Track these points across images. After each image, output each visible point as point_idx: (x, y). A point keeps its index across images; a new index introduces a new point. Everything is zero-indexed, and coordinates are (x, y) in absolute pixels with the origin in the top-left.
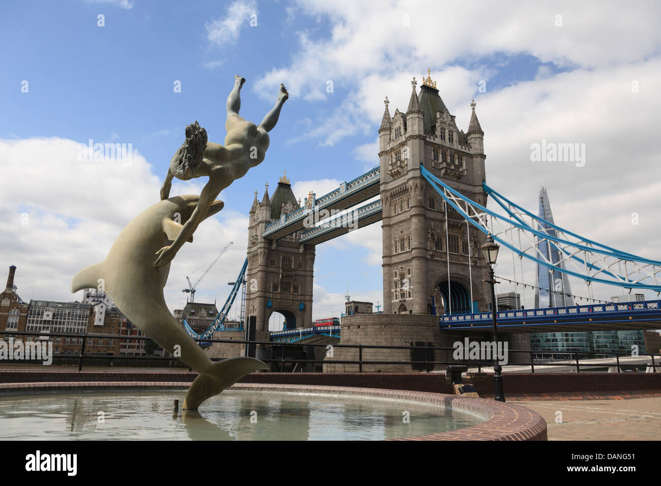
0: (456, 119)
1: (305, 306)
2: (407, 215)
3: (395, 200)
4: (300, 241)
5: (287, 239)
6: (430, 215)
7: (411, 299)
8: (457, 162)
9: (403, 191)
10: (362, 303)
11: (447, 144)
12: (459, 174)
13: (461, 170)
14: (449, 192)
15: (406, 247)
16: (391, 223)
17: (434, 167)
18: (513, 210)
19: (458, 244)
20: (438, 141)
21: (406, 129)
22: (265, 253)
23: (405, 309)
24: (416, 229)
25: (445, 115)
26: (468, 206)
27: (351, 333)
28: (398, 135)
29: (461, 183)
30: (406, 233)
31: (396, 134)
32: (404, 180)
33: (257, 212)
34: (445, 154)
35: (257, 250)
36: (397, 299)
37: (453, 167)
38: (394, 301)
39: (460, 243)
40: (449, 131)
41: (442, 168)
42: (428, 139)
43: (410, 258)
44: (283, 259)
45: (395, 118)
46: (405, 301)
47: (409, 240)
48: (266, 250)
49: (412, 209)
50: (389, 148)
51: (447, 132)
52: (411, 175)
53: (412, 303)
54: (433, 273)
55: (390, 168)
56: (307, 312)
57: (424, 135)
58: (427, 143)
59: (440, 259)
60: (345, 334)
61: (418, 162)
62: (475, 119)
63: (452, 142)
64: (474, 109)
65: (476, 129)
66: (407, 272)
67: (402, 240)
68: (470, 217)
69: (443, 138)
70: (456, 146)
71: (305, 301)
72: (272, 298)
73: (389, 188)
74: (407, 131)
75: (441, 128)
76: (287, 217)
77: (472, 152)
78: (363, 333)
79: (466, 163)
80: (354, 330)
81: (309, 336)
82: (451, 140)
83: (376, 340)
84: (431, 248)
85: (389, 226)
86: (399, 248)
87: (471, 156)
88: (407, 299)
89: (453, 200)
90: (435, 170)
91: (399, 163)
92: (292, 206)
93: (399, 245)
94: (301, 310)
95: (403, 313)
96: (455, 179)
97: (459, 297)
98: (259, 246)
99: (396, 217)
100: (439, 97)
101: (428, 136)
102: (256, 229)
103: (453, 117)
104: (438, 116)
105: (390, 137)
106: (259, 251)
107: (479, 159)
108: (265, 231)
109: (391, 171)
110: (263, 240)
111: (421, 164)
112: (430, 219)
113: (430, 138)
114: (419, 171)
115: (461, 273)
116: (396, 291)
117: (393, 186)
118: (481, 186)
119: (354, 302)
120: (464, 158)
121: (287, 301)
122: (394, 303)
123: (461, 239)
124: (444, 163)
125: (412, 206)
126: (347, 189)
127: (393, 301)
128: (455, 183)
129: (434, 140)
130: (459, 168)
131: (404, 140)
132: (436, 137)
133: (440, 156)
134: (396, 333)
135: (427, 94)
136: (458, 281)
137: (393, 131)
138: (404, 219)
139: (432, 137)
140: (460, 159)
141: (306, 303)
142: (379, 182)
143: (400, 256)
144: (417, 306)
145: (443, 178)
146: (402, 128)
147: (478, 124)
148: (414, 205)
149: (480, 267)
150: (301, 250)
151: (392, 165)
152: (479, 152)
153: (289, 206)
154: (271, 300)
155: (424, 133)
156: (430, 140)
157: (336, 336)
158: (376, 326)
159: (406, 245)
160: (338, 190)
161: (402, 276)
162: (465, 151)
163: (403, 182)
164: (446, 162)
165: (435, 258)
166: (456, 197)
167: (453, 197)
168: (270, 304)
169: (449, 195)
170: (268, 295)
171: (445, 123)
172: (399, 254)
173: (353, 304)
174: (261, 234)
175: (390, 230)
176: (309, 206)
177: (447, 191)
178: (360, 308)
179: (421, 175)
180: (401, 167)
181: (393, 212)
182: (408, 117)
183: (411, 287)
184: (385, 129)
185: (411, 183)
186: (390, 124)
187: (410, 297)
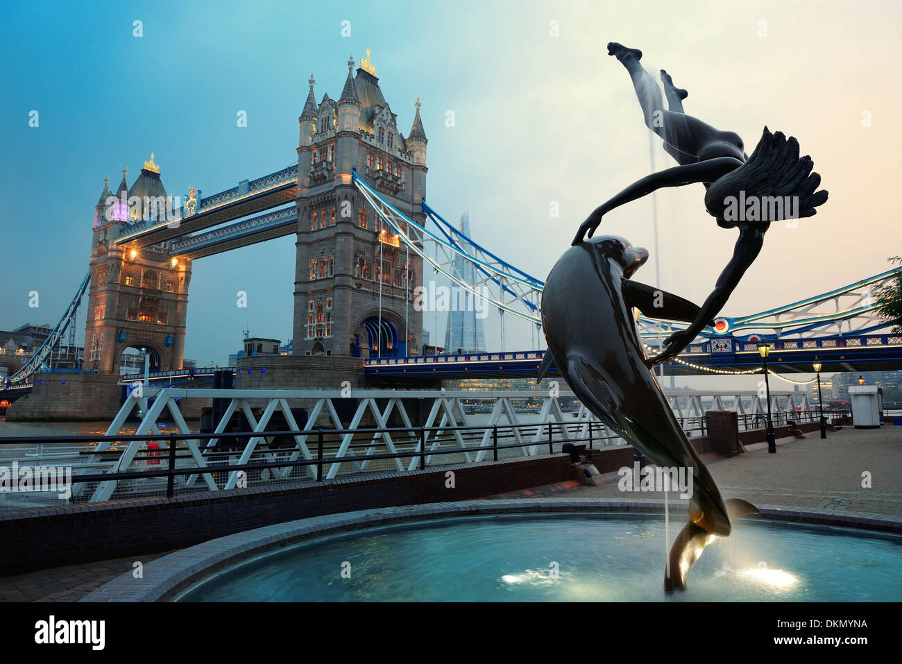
0: (397, 118)
1: (175, 341)
2: (332, 233)
3: (315, 211)
4: (171, 253)
5: (152, 248)
6: (360, 235)
7: (330, 337)
8: (395, 173)
9: (328, 201)
10: (266, 340)
11: (386, 148)
12: (397, 188)
13: (399, 182)
14: (387, 209)
15: (327, 273)
16: (309, 240)
17: (368, 176)
18: (454, 237)
19: (389, 273)
20: (375, 143)
21: (336, 122)
22: (117, 266)
23: (321, 350)
24: (341, 251)
25: (384, 111)
26: (410, 228)
27: (252, 379)
28: (326, 127)
29: (397, 198)
30: (327, 255)
31: (322, 126)
32: (329, 186)
34: (383, 160)
35: (105, 262)
37: (390, 178)
38: (309, 338)
39: (392, 272)
40: (389, 132)
41: (378, 178)
42: (362, 139)
43: (332, 287)
44: (144, 275)
45: (323, 105)
46: (321, 339)
47: (332, 263)
48: (121, 262)
49: (339, 226)
50: (311, 143)
51: (386, 133)
52: (339, 182)
53: (330, 342)
54: (358, 306)
55: (313, 169)
56: (178, 348)
57: (359, 133)
58: (362, 144)
59: (367, 289)
60: (242, 379)
61: (349, 166)
62: (418, 122)
63: (392, 147)
64: (418, 110)
65: (419, 135)
67: (322, 264)
68: (412, 242)
69: (381, 140)
70: (396, 152)
71: (175, 334)
72: (127, 329)
73: (309, 195)
74: (338, 125)
75: (380, 128)
77: (413, 161)
78: (268, 379)
79: (405, 175)
80: (257, 375)
81: (182, 381)
84: (358, 275)
85: (307, 244)
86: (317, 272)
87: (411, 167)
88: (325, 337)
91: (324, 164)
93: (317, 268)
94: (169, 346)
95: (317, 354)
96: (391, 193)
98: (108, 256)
99: (316, 234)
100: (378, 86)
101: (364, 135)
102: (104, 233)
103: (394, 116)
104: (377, 112)
106: (108, 264)
107: (420, 172)
109: (313, 173)
111: (353, 169)
113: (366, 138)
114: (350, 178)
115: (391, 308)
116: (310, 326)
117: (314, 194)
118: (420, 205)
120: (404, 168)
121: (148, 333)
122: (307, 341)
123: (393, 267)
125: (339, 221)
126: (249, 190)
127: (305, 339)
128: (391, 198)
129: (371, 140)
130: (397, 180)
131: (333, 135)
133: (377, 162)
134: (312, 379)
135: (363, 82)
136: (386, 317)
137: (319, 122)
138: (326, 236)
139: (368, 137)
140: (399, 169)
141: (177, 336)
142: (296, 185)
143: (318, 283)
144: (338, 346)
145: (378, 190)
146: (331, 120)
147: (423, 129)
150: (173, 266)
151: (315, 165)
152: (421, 163)
154: (125, 331)
155: (359, 131)
156: (366, 141)
158: (287, 371)
159: (327, 270)
160: (235, 190)
161: (320, 309)
162: (405, 160)
163: (329, 189)
164: (382, 170)
165: (363, 288)
166: (394, 214)
167: (392, 216)
168: (123, 337)
169: (387, 213)
170: (121, 324)
171: (384, 122)
172: (316, 280)
173: (255, 341)
174: (114, 239)
175: (308, 249)
176: (190, 207)
177: (384, 208)
178: (266, 347)
179: (353, 183)
180: (327, 170)
181: (311, 227)
182: (342, 107)
183: (331, 322)
184: (308, 117)
185: (339, 191)
186: (315, 112)
187: (328, 334)
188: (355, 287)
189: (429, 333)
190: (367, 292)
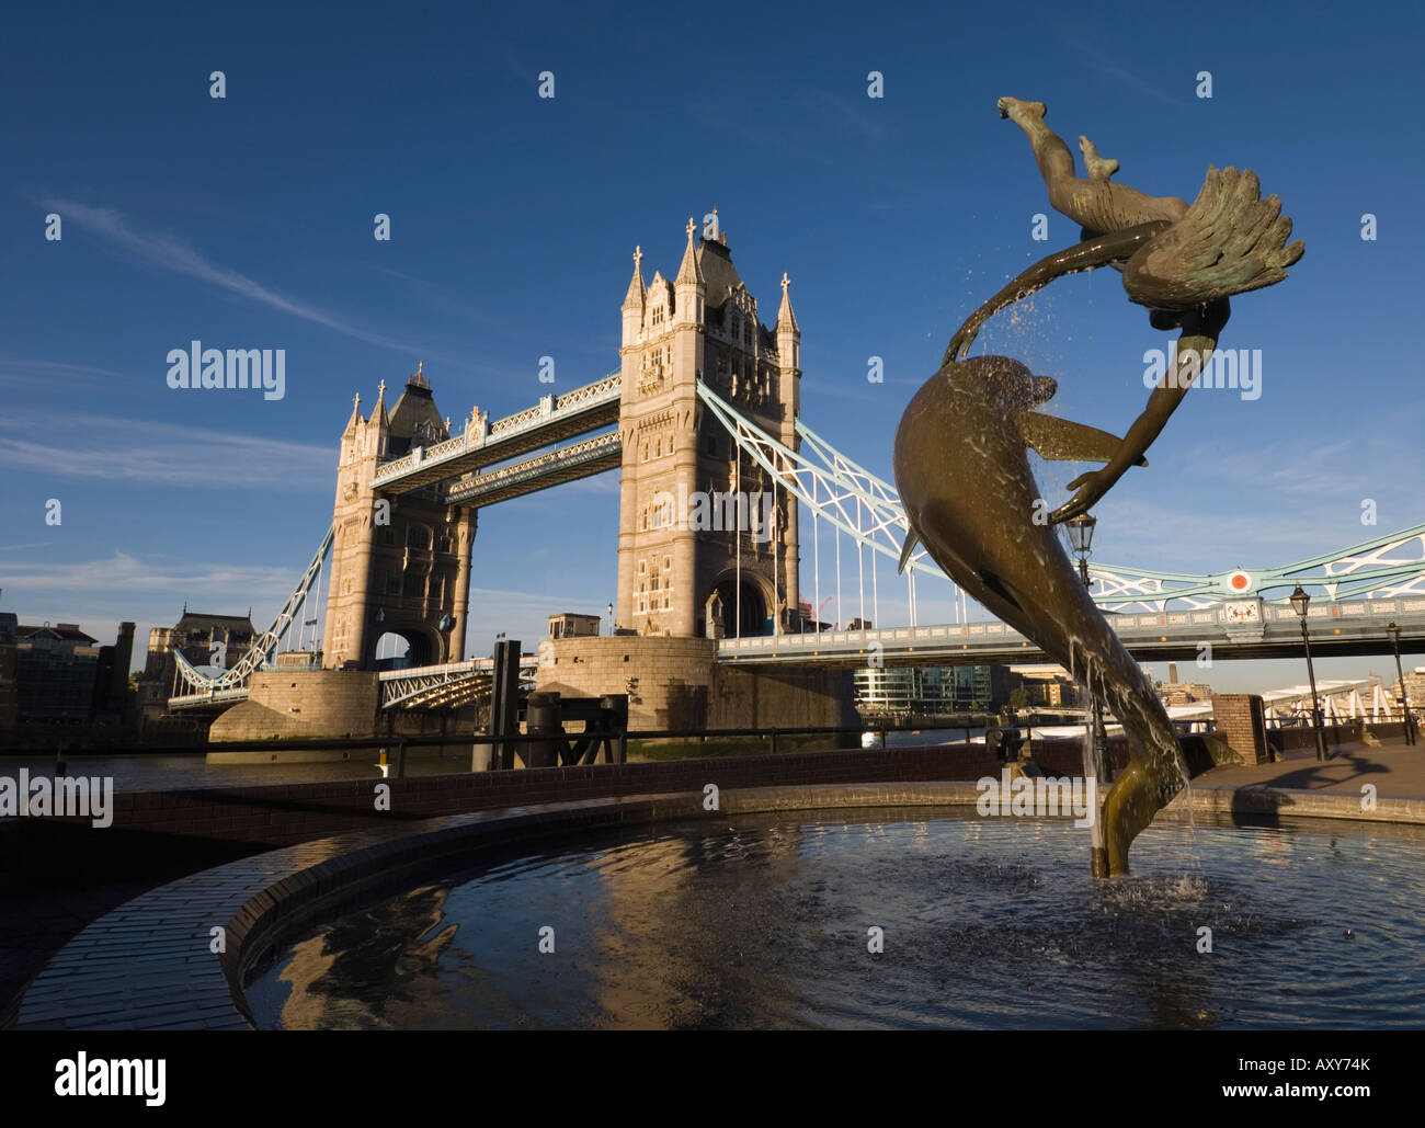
1: (452, 622)
2: (670, 463)
3: (645, 434)
4: (447, 500)
5: (420, 494)
6: (709, 465)
7: (668, 611)
8: (755, 379)
9: (664, 420)
10: (580, 616)
11: (742, 346)
12: (757, 400)
13: (760, 393)
14: (745, 429)
16: (638, 476)
17: (717, 384)
20: (727, 338)
21: (673, 311)
22: (374, 519)
23: (657, 630)
25: (739, 296)
26: (777, 454)
27: (560, 672)
28: (659, 319)
31: (653, 317)
32: (666, 400)
33: (358, 438)
34: (736, 363)
35: (356, 512)
36: (642, 609)
37: (748, 387)
38: (637, 613)
40: (744, 324)
41: (731, 387)
42: (710, 334)
43: (672, 539)
44: (411, 531)
45: (654, 289)
46: (657, 614)
49: (680, 454)
50: (639, 342)
51: (740, 324)
52: (679, 393)
53: (670, 618)
54: (708, 567)
55: (640, 377)
56: (456, 633)
57: (706, 326)
58: (709, 340)
60: (547, 673)
61: (693, 369)
62: (787, 307)
65: (789, 326)
66: (664, 563)
68: (781, 473)
69: (735, 334)
70: (756, 351)
71: (453, 612)
72: (387, 605)
73: (636, 414)
74: (676, 315)
75: (731, 318)
76: (425, 455)
77: (779, 364)
78: (582, 671)
79: (770, 382)
80: (567, 666)
81: (463, 678)
82: (746, 340)
83: (607, 683)
85: (635, 481)
86: (651, 520)
87: (776, 371)
88: (662, 611)
89: (749, 442)
90: (720, 389)
91: (657, 369)
93: (651, 514)
94: (444, 629)
96: (751, 408)
98: (361, 504)
99: (648, 467)
100: (730, 261)
101: (711, 328)
102: (356, 473)
104: (729, 295)
105: (643, 321)
106: (361, 515)
107: (789, 377)
108: (376, 476)
109: (642, 382)
110: (370, 494)
111: (698, 376)
112: (707, 473)
113: (713, 332)
114: (693, 388)
116: (643, 597)
117: (643, 412)
118: (791, 423)
119: (567, 615)
120: (768, 373)
121: (416, 612)
122: (637, 618)
124: (735, 379)
125: (680, 447)
126: (554, 409)
127: (634, 614)
131: (668, 328)
132: (725, 332)
134: (644, 670)
135: (709, 253)
136: (747, 580)
137: (649, 311)
138: (662, 470)
139: (717, 331)
140: (761, 374)
141: (456, 615)
142: (618, 400)
143: (652, 535)
144: (680, 623)
146: (667, 308)
148: (682, 446)
149: (784, 559)
150: (449, 518)
151: (644, 371)
152: (789, 365)
153: (427, 431)
154: (383, 608)
155: (705, 322)
158: (608, 659)
160: (535, 410)
161: (655, 575)
163: (664, 404)
164: (738, 377)
166: (754, 435)
167: (752, 439)
168: (379, 619)
169: (744, 434)
170: (377, 600)
171: (739, 309)
172: (649, 531)
173: (563, 619)
174: (367, 481)
175: (636, 487)
176: (474, 436)
177: (741, 428)
178: (579, 626)
179: (697, 394)
180: (661, 377)
181: (641, 457)
182: (679, 290)
183: (671, 589)
184: (633, 306)
185: (679, 406)
186: (644, 299)
187: (667, 606)
189: (810, 606)
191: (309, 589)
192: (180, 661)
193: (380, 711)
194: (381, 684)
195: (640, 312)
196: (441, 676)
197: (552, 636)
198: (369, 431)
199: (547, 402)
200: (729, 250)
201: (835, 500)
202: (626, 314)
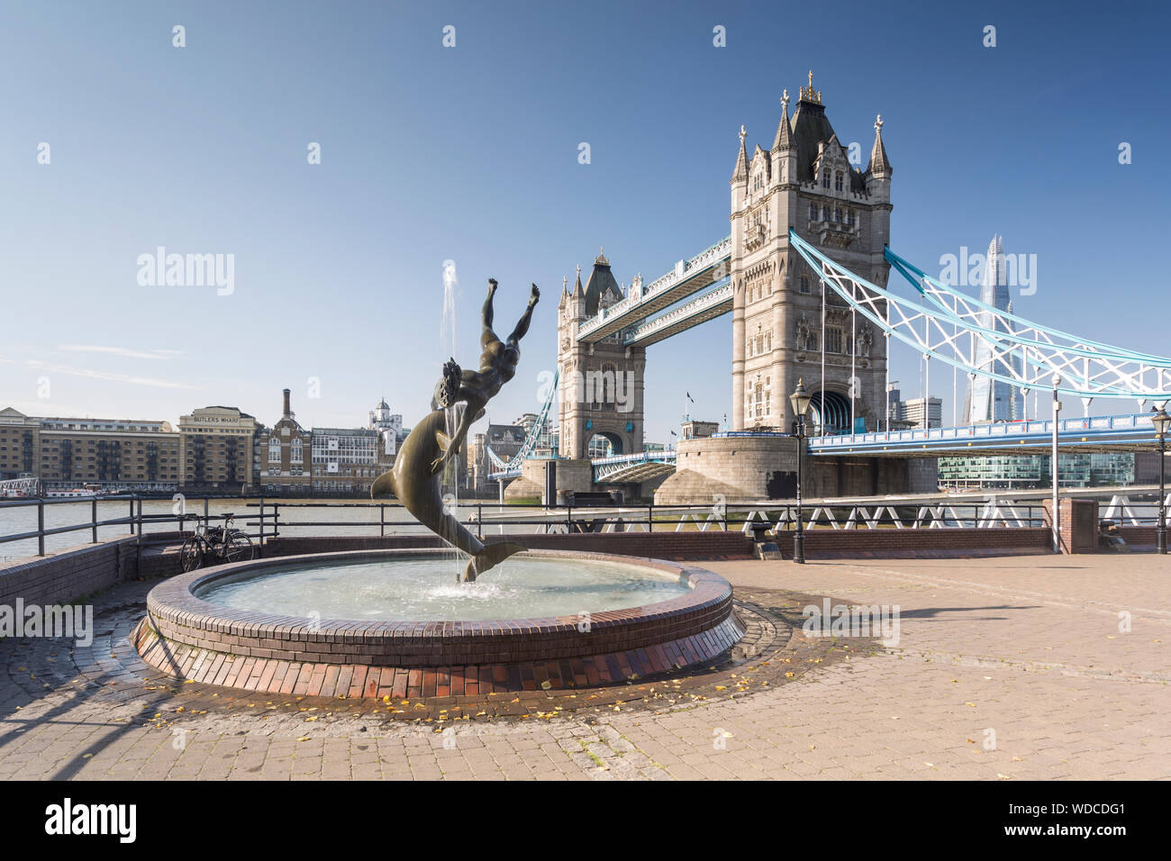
1: (634, 427)
2: (769, 303)
3: (750, 282)
4: (625, 343)
5: (607, 341)
6: (802, 301)
8: (846, 220)
9: (765, 269)
10: (704, 423)
11: (833, 192)
12: (847, 238)
13: (851, 231)
14: (829, 267)
15: (766, 348)
16: (745, 316)
17: (810, 231)
19: (840, 341)
20: (818, 189)
21: (770, 177)
22: (580, 362)
24: (779, 323)
25: (831, 149)
26: (856, 286)
27: (690, 462)
28: (759, 185)
29: (850, 250)
30: (766, 328)
31: (754, 186)
32: (765, 253)
33: (567, 307)
34: (829, 209)
35: (570, 357)
36: (751, 416)
37: (839, 229)
39: (844, 338)
40: (837, 172)
41: (823, 232)
42: (803, 189)
43: (770, 363)
44: (603, 366)
45: (755, 160)
46: (761, 419)
47: (770, 338)
48: (582, 357)
49: (777, 295)
50: (744, 207)
51: (833, 174)
52: (775, 245)
55: (745, 236)
56: (637, 434)
57: (798, 183)
58: (801, 195)
59: (812, 362)
60: (681, 463)
61: (786, 224)
62: (879, 147)
63: (841, 190)
65: (880, 166)
66: (765, 381)
67: (760, 339)
68: (859, 302)
69: (826, 184)
70: (848, 195)
71: (633, 420)
72: (592, 417)
73: (744, 266)
74: (772, 180)
75: (826, 169)
76: (606, 315)
77: (871, 201)
78: (704, 461)
79: (861, 220)
80: (694, 458)
81: (639, 464)
82: (839, 186)
84: (800, 348)
85: (743, 319)
86: (755, 349)
87: (868, 208)
88: (765, 417)
89: (835, 280)
90: (811, 237)
91: (757, 228)
92: (612, 295)
93: (755, 344)
94: (629, 432)
96: (841, 246)
97: (838, 413)
98: (572, 351)
99: (752, 307)
100: (825, 117)
101: (803, 183)
102: (568, 331)
104: (821, 150)
105: (747, 189)
106: (572, 359)
107: (881, 211)
108: (579, 333)
109: (745, 241)
110: (577, 345)
111: (791, 228)
112: (800, 307)
113: (807, 187)
114: (787, 239)
115: (842, 379)
116: (750, 407)
117: (748, 264)
118: (881, 252)
119: (694, 422)
120: (858, 212)
121: (610, 420)
123: (845, 332)
124: (826, 223)
125: (776, 289)
126: (686, 270)
127: (746, 420)
128: (839, 251)
129: (812, 188)
130: (848, 229)
131: (767, 193)
132: (816, 184)
133: (821, 213)
134: (748, 461)
135: (805, 115)
136: (837, 390)
137: (751, 180)
138: (763, 309)
139: (809, 185)
140: (851, 214)
141: (636, 422)
142: (730, 257)
143: (756, 360)
145: (824, 245)
146: (765, 174)
149: (871, 371)
150: (627, 355)
151: (748, 232)
152: (882, 200)
153: (609, 296)
154: (591, 419)
155: (798, 180)
156: (806, 190)
157: (673, 464)
158: (722, 453)
159: (765, 345)
161: (759, 387)
162: (861, 201)
163: (764, 256)
164: (829, 221)
165: (806, 362)
166: (838, 273)
167: (834, 275)
168: (589, 426)
169: (828, 272)
170: (587, 413)
171: (831, 160)
172: (755, 358)
173: (691, 425)
174: (574, 336)
175: (745, 325)
176: (634, 297)
177: (826, 267)
178: (702, 430)
179: (790, 244)
180: (761, 234)
181: (747, 300)
182: (775, 157)
183: (771, 401)
184: (739, 179)
185: (775, 257)
186: (748, 168)
187: (768, 413)
188: (796, 360)
190: (812, 365)
191: (549, 408)
192: (491, 453)
193: (594, 484)
194: (593, 468)
195: (744, 183)
196: (626, 463)
197: (685, 438)
198: (573, 302)
199: (680, 265)
200: (824, 107)
201: (906, 321)
202: (734, 186)
